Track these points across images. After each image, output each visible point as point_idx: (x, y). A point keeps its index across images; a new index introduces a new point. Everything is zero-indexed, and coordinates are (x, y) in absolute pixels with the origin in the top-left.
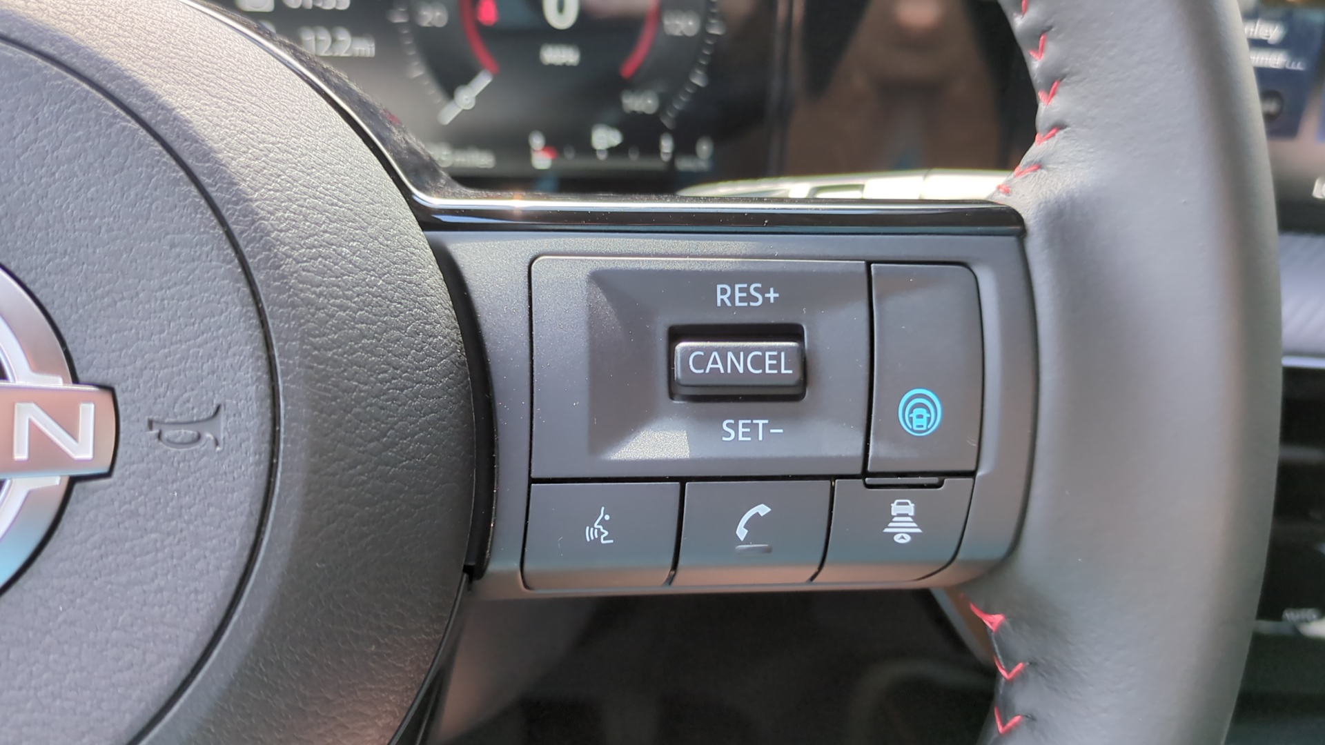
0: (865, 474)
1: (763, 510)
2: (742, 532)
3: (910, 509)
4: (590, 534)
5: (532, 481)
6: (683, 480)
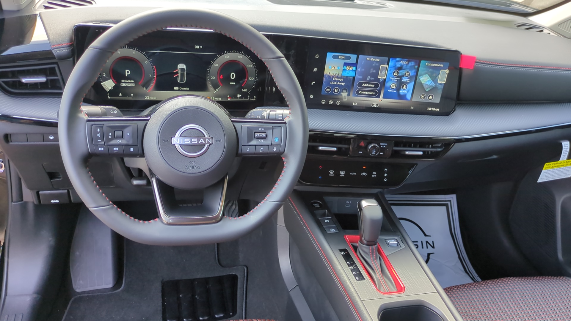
0: (271, 145)
1: (263, 148)
2: (261, 150)
3: (275, 148)
4: (247, 150)
5: (242, 146)
6: (256, 146)
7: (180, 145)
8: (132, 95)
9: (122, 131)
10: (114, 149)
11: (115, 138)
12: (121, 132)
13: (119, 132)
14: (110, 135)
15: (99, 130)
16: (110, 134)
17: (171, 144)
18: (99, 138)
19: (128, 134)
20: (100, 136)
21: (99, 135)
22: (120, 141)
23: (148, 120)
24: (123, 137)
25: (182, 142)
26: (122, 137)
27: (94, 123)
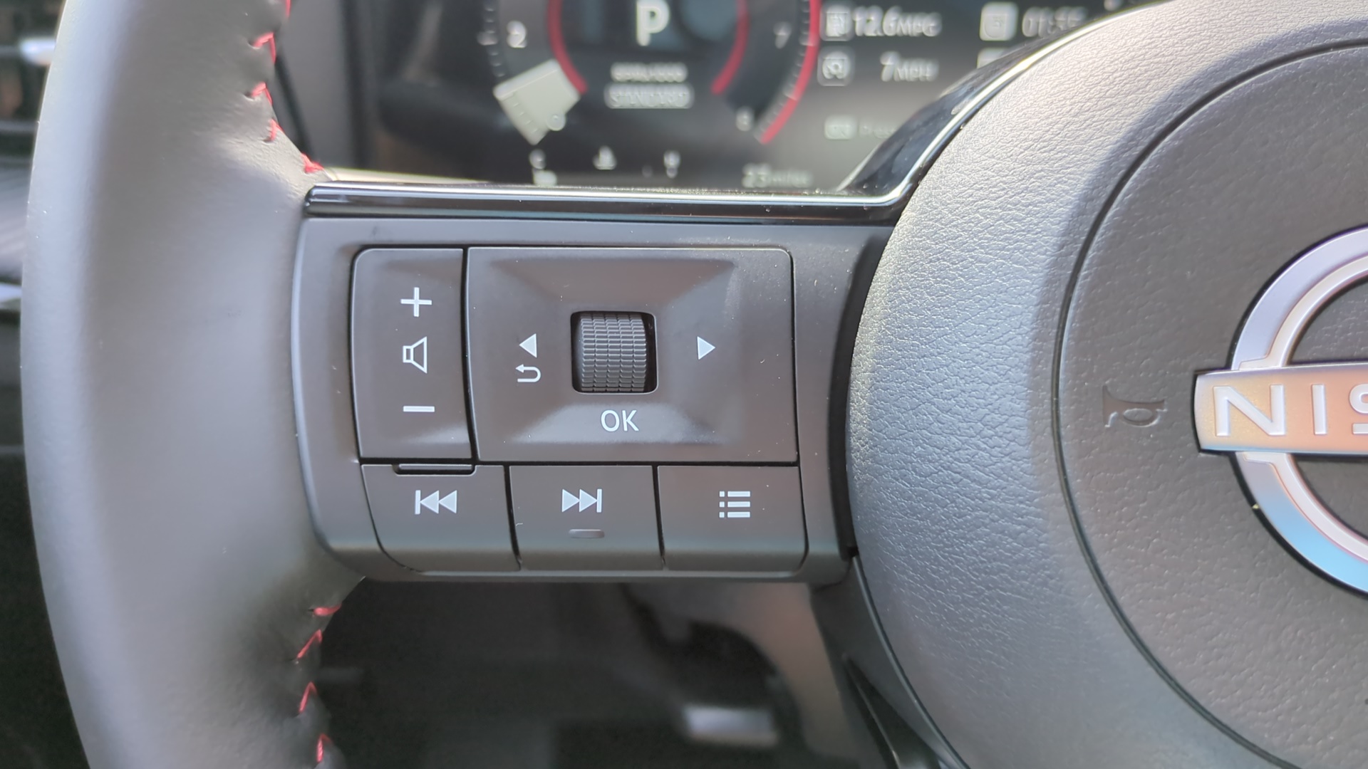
7: (1299, 459)
8: (672, 161)
9: (647, 319)
10: (568, 500)
11: (576, 385)
12: (638, 324)
13: (623, 323)
14: (526, 358)
15: (416, 302)
16: (530, 345)
17: (1192, 445)
18: (417, 388)
19: (704, 348)
20: (425, 369)
21: (419, 351)
22: (627, 420)
23: (890, 216)
24: (650, 384)
25: (1322, 430)
26: (642, 383)
27: (375, 230)
